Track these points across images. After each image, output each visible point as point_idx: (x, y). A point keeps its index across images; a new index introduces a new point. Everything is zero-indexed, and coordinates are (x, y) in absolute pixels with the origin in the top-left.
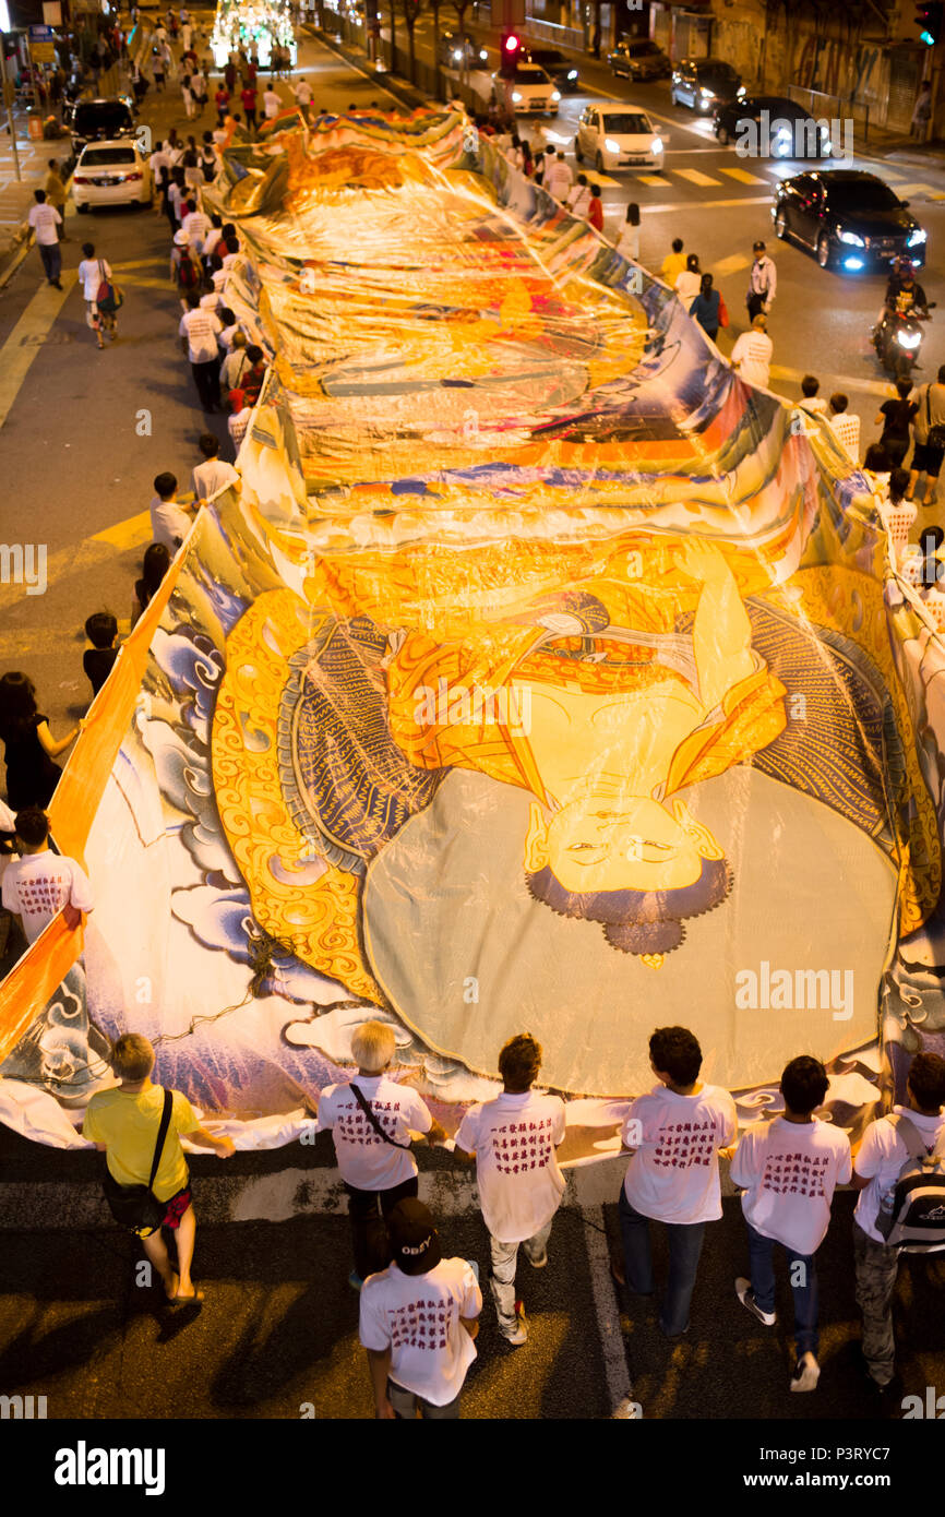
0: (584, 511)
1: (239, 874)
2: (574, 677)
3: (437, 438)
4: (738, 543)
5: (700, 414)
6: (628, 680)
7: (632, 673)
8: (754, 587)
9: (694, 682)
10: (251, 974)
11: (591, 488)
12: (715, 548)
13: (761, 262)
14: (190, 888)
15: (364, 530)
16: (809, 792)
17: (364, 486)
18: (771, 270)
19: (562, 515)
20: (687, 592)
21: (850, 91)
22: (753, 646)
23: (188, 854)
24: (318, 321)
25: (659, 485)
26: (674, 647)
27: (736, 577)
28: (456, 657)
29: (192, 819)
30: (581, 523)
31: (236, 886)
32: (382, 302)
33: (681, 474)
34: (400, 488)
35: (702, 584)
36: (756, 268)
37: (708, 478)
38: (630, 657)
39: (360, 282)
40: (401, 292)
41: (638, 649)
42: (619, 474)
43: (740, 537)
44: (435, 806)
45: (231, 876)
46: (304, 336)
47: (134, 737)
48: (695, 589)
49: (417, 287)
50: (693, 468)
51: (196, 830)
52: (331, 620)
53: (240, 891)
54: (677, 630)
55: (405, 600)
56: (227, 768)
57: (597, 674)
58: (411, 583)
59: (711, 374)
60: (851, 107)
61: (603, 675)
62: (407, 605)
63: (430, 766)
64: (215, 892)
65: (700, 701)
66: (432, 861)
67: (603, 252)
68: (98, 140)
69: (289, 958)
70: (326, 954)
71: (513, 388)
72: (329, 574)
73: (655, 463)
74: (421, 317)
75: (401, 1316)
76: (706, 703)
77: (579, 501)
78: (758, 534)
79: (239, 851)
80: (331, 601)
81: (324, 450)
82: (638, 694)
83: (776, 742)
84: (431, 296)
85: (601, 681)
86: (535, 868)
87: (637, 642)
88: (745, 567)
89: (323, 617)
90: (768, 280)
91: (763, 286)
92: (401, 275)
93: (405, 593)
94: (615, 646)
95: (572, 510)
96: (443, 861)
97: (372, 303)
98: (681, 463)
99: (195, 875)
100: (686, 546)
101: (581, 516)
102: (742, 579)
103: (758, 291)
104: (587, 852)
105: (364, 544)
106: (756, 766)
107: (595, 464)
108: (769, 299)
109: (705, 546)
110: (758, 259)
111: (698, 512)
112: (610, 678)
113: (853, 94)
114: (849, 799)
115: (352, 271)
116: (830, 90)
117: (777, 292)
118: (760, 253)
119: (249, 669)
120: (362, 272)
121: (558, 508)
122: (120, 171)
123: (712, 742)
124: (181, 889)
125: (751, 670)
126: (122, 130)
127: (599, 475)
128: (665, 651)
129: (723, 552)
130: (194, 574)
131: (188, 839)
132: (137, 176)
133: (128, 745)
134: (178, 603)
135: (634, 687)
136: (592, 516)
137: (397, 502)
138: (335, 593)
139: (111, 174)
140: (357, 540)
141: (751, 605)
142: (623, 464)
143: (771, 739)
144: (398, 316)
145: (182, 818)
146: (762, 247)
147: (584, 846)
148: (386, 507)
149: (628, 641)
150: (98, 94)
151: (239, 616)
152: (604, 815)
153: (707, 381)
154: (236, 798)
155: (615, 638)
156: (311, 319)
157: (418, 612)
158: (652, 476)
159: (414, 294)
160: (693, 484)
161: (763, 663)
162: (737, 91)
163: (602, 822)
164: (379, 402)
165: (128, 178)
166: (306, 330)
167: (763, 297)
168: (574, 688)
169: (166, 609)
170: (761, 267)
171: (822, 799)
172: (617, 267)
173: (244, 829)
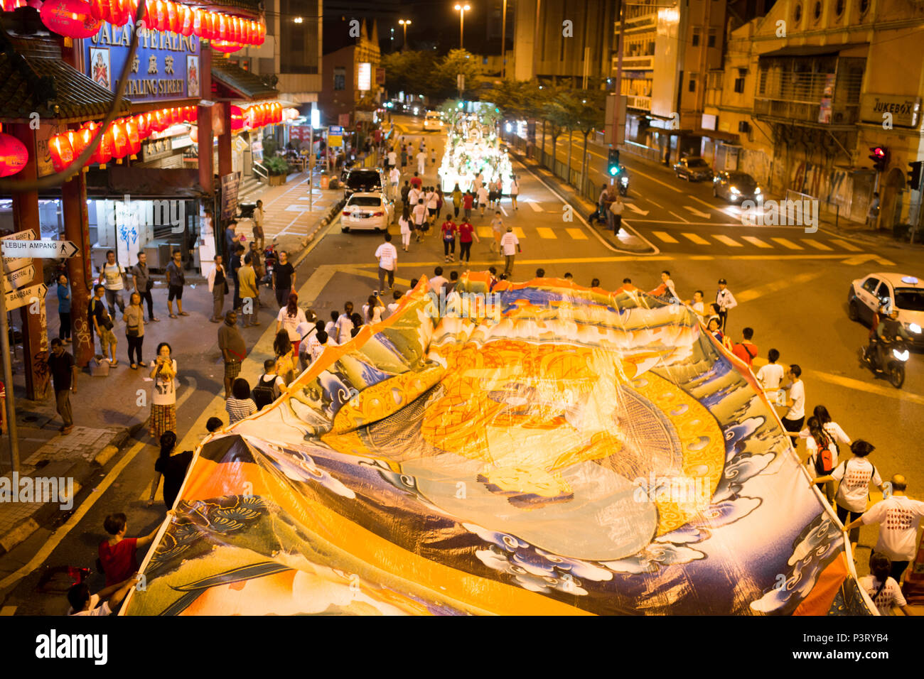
21: (827, 195)
60: (828, 205)
68: (361, 191)
110: (723, 290)
113: (829, 197)
116: (814, 194)
119: (377, 401)
122: (371, 210)
126: (375, 187)
132: (380, 214)
139: (365, 212)
150: (364, 167)
162: (754, 190)
165: (375, 215)
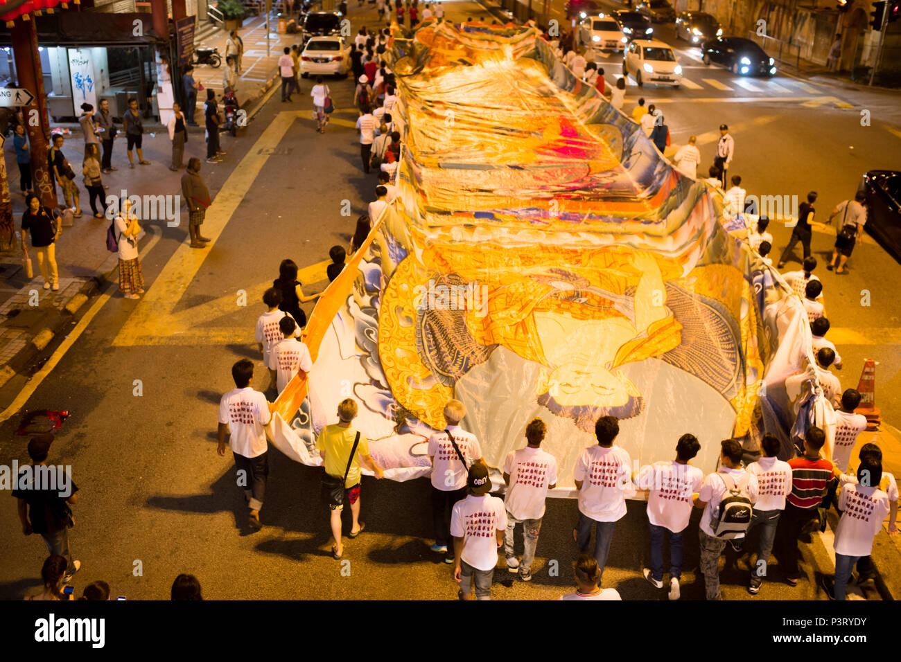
0: (580, 233)
1: (388, 384)
2: (568, 310)
3: (501, 193)
4: (664, 254)
5: (651, 190)
6: (597, 314)
7: (599, 311)
8: (671, 277)
9: (633, 320)
10: (395, 424)
11: (585, 223)
12: (651, 256)
13: (724, 138)
14: (365, 384)
15: (457, 234)
16: (690, 372)
17: (459, 213)
18: (731, 143)
19: (568, 234)
20: (634, 276)
21: (789, 36)
22: (667, 305)
23: (364, 370)
24: (440, 131)
25: (624, 224)
26: (624, 302)
27: (662, 271)
28: (505, 296)
29: (367, 354)
30: (578, 239)
31: (386, 389)
32: (476, 124)
33: (636, 220)
34: (478, 215)
35: (643, 273)
36: (722, 141)
37: (650, 222)
38: (599, 303)
39: (464, 113)
40: (487, 120)
41: (604, 300)
42: (601, 217)
43: (668, 251)
44: (490, 361)
45: (383, 383)
46: (430, 137)
47: (346, 308)
48: (638, 275)
49: (497, 118)
50: (643, 217)
51: (368, 359)
52: (437, 274)
53: (388, 392)
54: (626, 294)
55: (479, 268)
56: (385, 334)
57: (581, 309)
58: (482, 260)
59: (659, 168)
60: (789, 46)
61: (584, 310)
62: (479, 270)
63: (487, 344)
64: (377, 389)
65: (635, 328)
66: (487, 385)
67: (602, 105)
68: (319, 35)
69: (415, 418)
70: (435, 419)
71: (546, 172)
72: (437, 253)
73: (622, 213)
74: (497, 133)
75: (471, 519)
76: (638, 328)
77: (578, 228)
78: (676, 251)
79: (388, 373)
80: (437, 265)
81: (437, 194)
82: (602, 321)
83: (674, 349)
84: (505, 123)
85: (583, 313)
86: (542, 393)
87: (604, 296)
88: (668, 267)
89: (432, 273)
90: (728, 149)
91: (725, 153)
92: (489, 111)
93: (478, 264)
94: (593, 296)
95: (574, 233)
96: (493, 385)
97: (471, 124)
98: (638, 214)
99: (367, 380)
100: (635, 254)
101: (579, 236)
102: (665, 273)
103: (722, 156)
104: (568, 387)
105: (458, 240)
106: (663, 359)
107: (589, 211)
108: (728, 161)
109: (646, 254)
110: (723, 135)
111: (643, 238)
112: (588, 312)
113: (790, 39)
114: (711, 377)
115: (460, 107)
116: (776, 35)
117: (733, 157)
118: (724, 132)
119: (405, 286)
120: (466, 108)
121: (567, 231)
122: (330, 55)
123: (640, 346)
124: (360, 384)
125: (664, 316)
126: (334, 30)
127: (590, 217)
128: (618, 303)
129: (657, 259)
130: (384, 233)
131: (364, 363)
132: (339, 58)
133: (342, 311)
134: (375, 247)
135: (600, 318)
136: (584, 236)
137: (476, 221)
138: (439, 262)
139: (324, 56)
140: (454, 238)
141: (668, 286)
142: (605, 212)
143: (672, 348)
144: (485, 131)
145: (362, 353)
146: (726, 128)
147: (567, 384)
148: (470, 223)
149: (599, 294)
150: (321, 9)
151: (402, 259)
152: (579, 373)
153: (655, 173)
154: (388, 348)
155: (593, 291)
156: (435, 129)
157: (485, 273)
158: (620, 220)
159: (494, 121)
160: (642, 225)
161: (672, 313)
163: (578, 376)
164: (469, 173)
165: (334, 59)
166: (431, 134)
167: (725, 159)
168: (567, 315)
169: (368, 249)
170: (724, 140)
171: (696, 375)
172: (610, 112)
173: (391, 364)
